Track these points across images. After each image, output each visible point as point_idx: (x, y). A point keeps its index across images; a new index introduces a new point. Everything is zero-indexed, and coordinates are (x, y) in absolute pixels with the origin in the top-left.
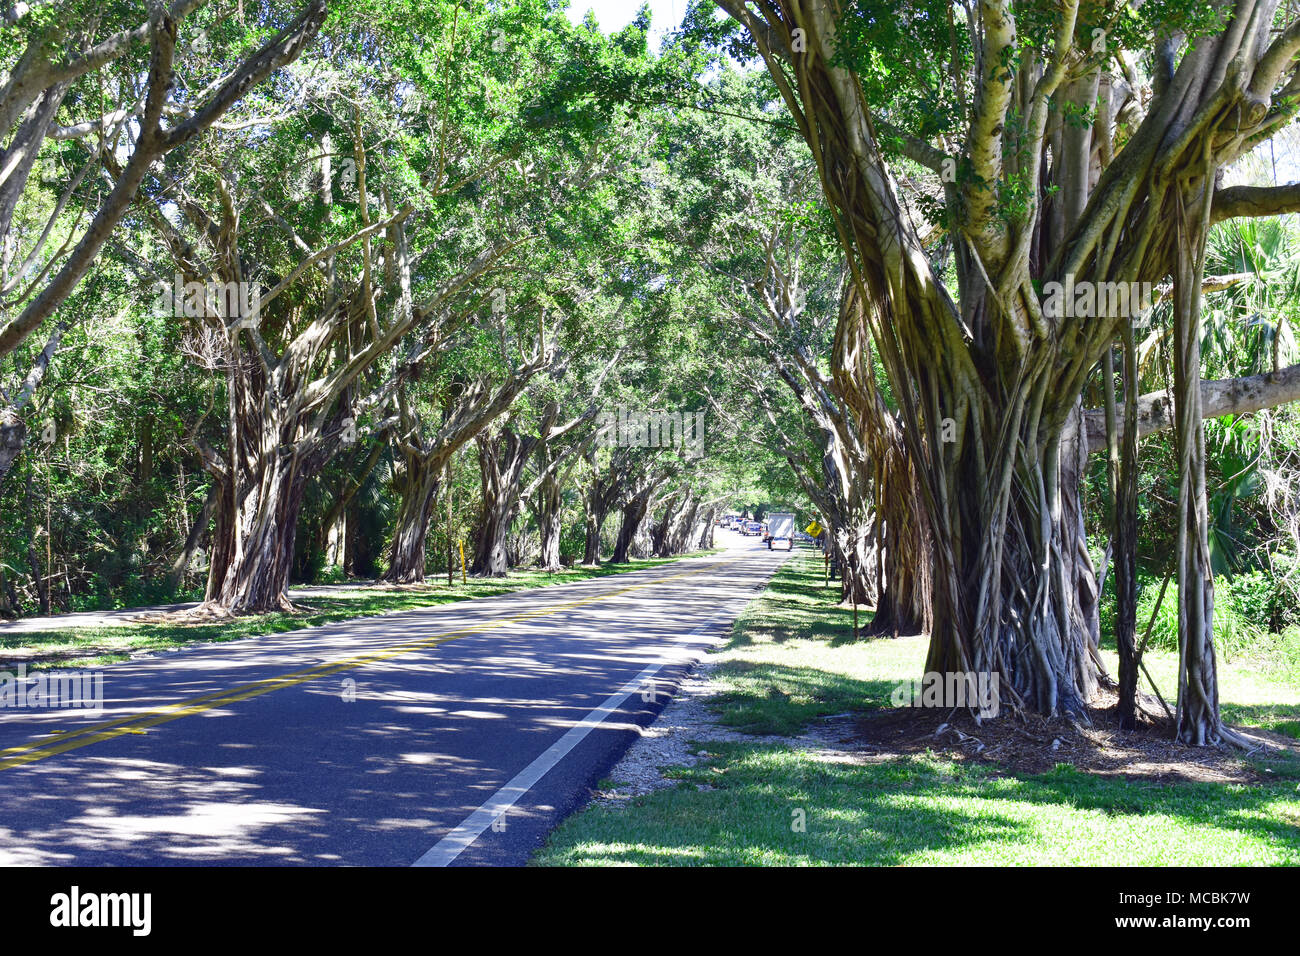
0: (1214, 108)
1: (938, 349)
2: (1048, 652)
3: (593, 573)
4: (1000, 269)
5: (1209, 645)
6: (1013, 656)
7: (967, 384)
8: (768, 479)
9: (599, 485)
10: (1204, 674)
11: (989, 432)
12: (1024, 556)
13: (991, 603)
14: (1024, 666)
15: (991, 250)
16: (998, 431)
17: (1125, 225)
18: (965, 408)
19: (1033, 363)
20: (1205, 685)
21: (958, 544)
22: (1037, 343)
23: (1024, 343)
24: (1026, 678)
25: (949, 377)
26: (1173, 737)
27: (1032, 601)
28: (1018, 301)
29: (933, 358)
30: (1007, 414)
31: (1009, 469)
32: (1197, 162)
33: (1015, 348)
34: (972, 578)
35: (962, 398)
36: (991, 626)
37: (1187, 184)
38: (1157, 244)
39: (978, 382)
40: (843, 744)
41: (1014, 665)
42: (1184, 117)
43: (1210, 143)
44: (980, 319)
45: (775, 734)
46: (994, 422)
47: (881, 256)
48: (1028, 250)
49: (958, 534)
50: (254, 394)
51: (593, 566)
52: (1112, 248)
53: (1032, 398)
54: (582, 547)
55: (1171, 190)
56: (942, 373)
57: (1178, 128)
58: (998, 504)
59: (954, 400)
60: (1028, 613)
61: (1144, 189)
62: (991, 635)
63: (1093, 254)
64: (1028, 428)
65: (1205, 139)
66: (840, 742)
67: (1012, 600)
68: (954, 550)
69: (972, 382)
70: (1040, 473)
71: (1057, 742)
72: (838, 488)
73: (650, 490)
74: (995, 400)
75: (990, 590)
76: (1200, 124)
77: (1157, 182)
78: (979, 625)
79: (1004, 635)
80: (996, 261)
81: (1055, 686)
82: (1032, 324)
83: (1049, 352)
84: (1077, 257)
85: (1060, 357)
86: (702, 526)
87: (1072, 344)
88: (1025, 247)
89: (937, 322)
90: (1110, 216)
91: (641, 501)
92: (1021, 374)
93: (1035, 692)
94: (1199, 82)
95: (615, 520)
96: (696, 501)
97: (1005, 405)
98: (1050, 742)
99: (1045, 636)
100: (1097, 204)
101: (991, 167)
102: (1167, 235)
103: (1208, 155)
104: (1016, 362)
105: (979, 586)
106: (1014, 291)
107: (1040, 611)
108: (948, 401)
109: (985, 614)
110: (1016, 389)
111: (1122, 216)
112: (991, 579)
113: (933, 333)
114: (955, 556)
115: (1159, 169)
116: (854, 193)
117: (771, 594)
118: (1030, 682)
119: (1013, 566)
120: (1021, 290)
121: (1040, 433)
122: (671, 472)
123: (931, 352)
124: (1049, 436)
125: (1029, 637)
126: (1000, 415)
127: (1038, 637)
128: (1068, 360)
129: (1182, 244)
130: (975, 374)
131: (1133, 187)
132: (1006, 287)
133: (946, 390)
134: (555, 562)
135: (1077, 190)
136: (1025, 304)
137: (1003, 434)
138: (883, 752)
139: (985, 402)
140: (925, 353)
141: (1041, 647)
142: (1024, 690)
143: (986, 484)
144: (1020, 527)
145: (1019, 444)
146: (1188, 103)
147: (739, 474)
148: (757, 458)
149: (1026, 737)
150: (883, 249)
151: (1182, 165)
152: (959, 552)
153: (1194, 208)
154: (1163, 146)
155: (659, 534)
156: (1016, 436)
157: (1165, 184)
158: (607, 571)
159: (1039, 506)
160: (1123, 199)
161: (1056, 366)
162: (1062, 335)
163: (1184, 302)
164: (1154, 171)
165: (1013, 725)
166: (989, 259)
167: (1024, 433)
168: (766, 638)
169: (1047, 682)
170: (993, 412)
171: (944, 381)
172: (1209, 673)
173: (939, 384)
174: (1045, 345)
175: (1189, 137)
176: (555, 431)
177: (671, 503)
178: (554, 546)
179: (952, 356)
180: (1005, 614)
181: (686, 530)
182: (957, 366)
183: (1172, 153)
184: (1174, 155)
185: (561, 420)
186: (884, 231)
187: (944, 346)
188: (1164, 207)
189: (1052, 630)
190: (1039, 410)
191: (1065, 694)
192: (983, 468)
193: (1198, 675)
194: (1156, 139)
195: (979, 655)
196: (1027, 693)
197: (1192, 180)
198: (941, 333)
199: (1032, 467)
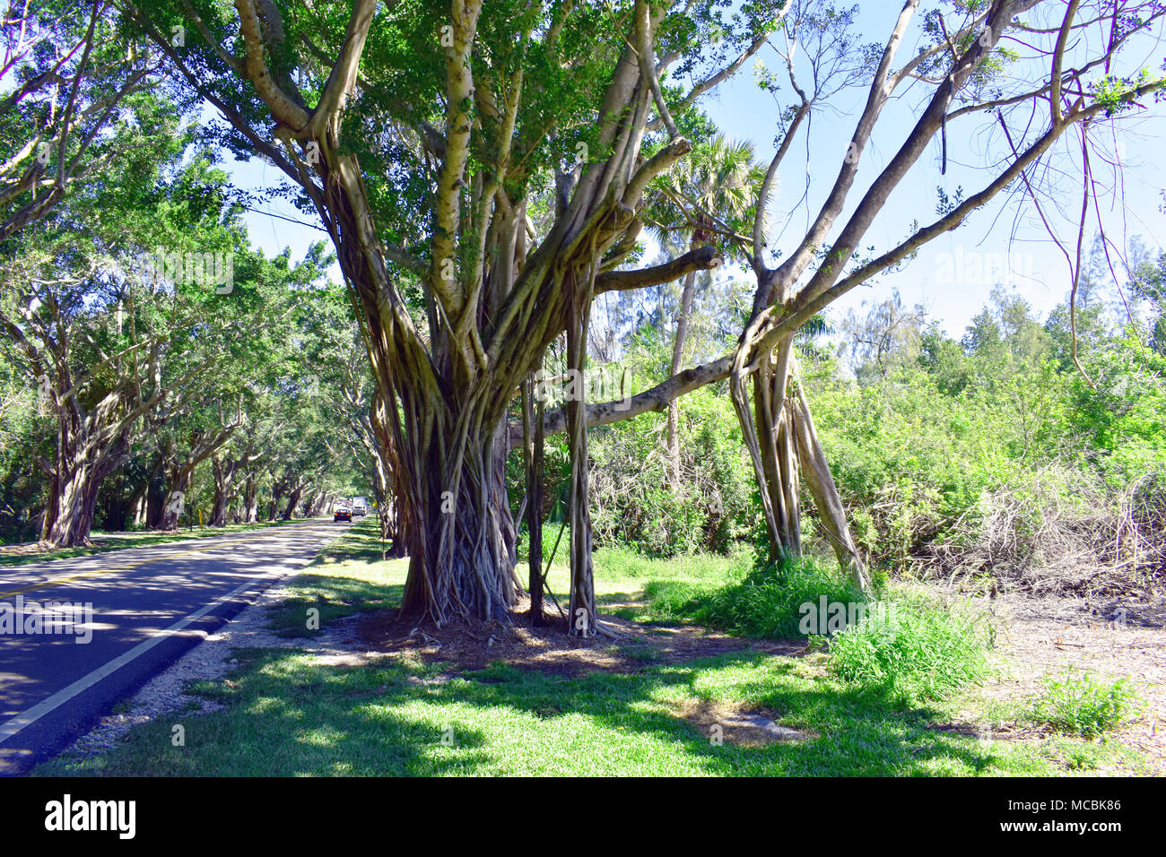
0: (599, 214)
1: (415, 374)
2: (485, 577)
3: (272, 525)
4: (457, 317)
5: (590, 571)
6: (462, 580)
7: (434, 399)
8: (356, 482)
9: (276, 485)
10: (586, 589)
11: (449, 432)
12: (470, 514)
13: (447, 545)
14: (469, 586)
15: (451, 304)
16: (454, 431)
17: (538, 298)
18: (432, 416)
19: (478, 385)
20: (587, 596)
21: (427, 506)
22: (481, 372)
23: (472, 372)
24: (471, 593)
25: (422, 396)
26: (566, 632)
27: (475, 543)
28: (469, 343)
29: (412, 383)
30: (460, 419)
31: (461, 456)
32: (585, 253)
33: (466, 375)
34: (436, 529)
35: (430, 409)
36: (448, 560)
37: (578, 269)
38: (558, 309)
39: (441, 398)
40: (347, 646)
41: (462, 586)
42: (576, 228)
43: (595, 238)
44: (444, 364)
45: (300, 637)
46: (451, 426)
47: (378, 313)
48: (476, 306)
49: (427, 500)
50: (73, 432)
51: (273, 521)
52: (529, 311)
53: (476, 409)
54: (267, 513)
55: (568, 275)
56: (417, 392)
57: (572, 235)
58: (453, 479)
59: (425, 411)
60: (472, 550)
61: (550, 275)
62: (448, 567)
63: (517, 316)
64: (474, 430)
65: (592, 236)
66: (344, 643)
67: (461, 543)
68: (424, 508)
69: (437, 398)
70: (481, 459)
71: (491, 640)
72: (380, 483)
73: (302, 487)
74: (452, 412)
75: (447, 536)
76: (589, 226)
77: (559, 268)
78: (439, 560)
79: (455, 565)
80: (454, 312)
81: (489, 599)
82: (477, 359)
83: (488, 379)
84: (506, 317)
85: (495, 382)
86: (328, 504)
87: (503, 374)
88: (474, 304)
89: (415, 358)
90: (528, 292)
91: (297, 492)
92: (469, 392)
93: (476, 603)
94: (585, 207)
95: (285, 502)
96: (324, 493)
97: (459, 413)
98: (487, 640)
99: (483, 566)
100: (519, 285)
101: (451, 220)
102: (564, 304)
103: (593, 248)
104: (466, 385)
105: (440, 533)
106: (466, 334)
107: (480, 549)
108: (421, 411)
109: (444, 553)
110: (465, 405)
111: (536, 291)
112: (448, 529)
113: (412, 365)
114: (424, 513)
115: (560, 260)
116: (360, 270)
117: (348, 535)
118: (473, 596)
119: (463, 520)
120: (470, 334)
121: (481, 433)
122: (311, 479)
123: (411, 378)
124: (487, 434)
125: (472, 567)
126: (455, 421)
127: (478, 567)
128: (500, 384)
129: (575, 310)
130: (439, 394)
131: (543, 272)
132: (461, 331)
133: (420, 404)
134: (253, 519)
135: (505, 284)
136: (473, 346)
137: (457, 432)
138: (372, 650)
139: (446, 413)
140: (406, 379)
141: (481, 574)
142: (469, 602)
143: (446, 466)
144: (467, 495)
145: (467, 440)
146: (578, 219)
147: (343, 481)
148: (349, 472)
149: (470, 637)
150: (379, 308)
151: (575, 256)
152: (427, 510)
153: (582, 286)
154: (562, 246)
155: (307, 507)
156: (465, 434)
157: (564, 269)
158: (280, 524)
159: (480, 480)
160: (536, 281)
161: (492, 389)
162: (496, 368)
163: (576, 346)
164: (557, 261)
165: (462, 627)
166: (450, 311)
167: (471, 433)
168: (332, 559)
169: (484, 597)
170: (451, 419)
171: (419, 398)
172: (590, 589)
173: (416, 399)
174: (485, 374)
175: (581, 235)
176: (251, 458)
177: (313, 493)
178: (253, 512)
179: (424, 382)
180: (457, 552)
181: (321, 505)
182: (427, 388)
183: (569, 247)
184: (571, 249)
185: (255, 454)
186: (380, 295)
187: (419, 375)
188: (564, 283)
189: (487, 562)
190: (480, 418)
191: (495, 604)
192: (443, 455)
193: (582, 590)
194: (558, 241)
195: (440, 580)
196: (471, 604)
197: (582, 266)
198: (417, 366)
199: (476, 455)
